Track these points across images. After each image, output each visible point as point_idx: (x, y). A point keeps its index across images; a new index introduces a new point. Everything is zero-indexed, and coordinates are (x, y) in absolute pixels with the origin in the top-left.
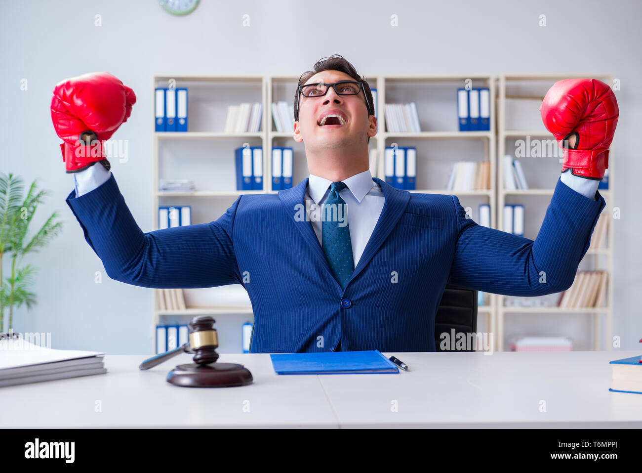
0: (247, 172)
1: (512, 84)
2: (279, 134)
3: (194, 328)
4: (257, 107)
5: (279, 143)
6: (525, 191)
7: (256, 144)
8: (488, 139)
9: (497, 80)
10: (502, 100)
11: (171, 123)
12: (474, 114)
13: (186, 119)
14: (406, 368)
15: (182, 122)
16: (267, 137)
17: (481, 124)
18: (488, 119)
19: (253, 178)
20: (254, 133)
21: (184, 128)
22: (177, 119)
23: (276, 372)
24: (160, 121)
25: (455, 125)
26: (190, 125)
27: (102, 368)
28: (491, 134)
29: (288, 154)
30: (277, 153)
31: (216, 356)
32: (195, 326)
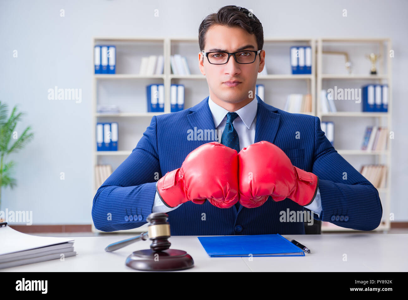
0: (154, 101)
1: (326, 44)
2: (175, 76)
3: (152, 222)
4: (161, 59)
5: (175, 82)
6: (334, 113)
7: (159, 82)
8: (310, 80)
9: (317, 42)
10: (320, 55)
11: (105, 69)
12: (302, 64)
13: (115, 66)
14: (309, 251)
15: (112, 68)
16: (167, 78)
17: (306, 70)
18: (310, 67)
19: (158, 105)
20: (159, 75)
21: (113, 72)
22: (108, 66)
23: (209, 255)
24: (98, 68)
25: (289, 70)
26: (117, 70)
27: (72, 251)
28: (312, 77)
29: (181, 89)
30: (174, 88)
31: (169, 245)
32: (153, 221)
